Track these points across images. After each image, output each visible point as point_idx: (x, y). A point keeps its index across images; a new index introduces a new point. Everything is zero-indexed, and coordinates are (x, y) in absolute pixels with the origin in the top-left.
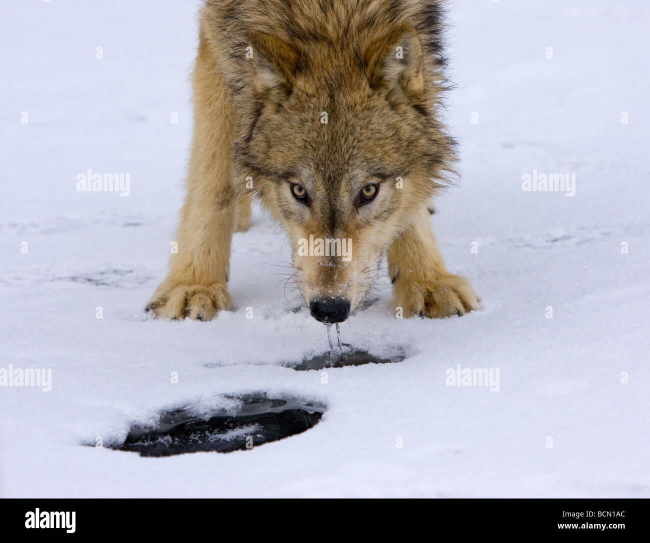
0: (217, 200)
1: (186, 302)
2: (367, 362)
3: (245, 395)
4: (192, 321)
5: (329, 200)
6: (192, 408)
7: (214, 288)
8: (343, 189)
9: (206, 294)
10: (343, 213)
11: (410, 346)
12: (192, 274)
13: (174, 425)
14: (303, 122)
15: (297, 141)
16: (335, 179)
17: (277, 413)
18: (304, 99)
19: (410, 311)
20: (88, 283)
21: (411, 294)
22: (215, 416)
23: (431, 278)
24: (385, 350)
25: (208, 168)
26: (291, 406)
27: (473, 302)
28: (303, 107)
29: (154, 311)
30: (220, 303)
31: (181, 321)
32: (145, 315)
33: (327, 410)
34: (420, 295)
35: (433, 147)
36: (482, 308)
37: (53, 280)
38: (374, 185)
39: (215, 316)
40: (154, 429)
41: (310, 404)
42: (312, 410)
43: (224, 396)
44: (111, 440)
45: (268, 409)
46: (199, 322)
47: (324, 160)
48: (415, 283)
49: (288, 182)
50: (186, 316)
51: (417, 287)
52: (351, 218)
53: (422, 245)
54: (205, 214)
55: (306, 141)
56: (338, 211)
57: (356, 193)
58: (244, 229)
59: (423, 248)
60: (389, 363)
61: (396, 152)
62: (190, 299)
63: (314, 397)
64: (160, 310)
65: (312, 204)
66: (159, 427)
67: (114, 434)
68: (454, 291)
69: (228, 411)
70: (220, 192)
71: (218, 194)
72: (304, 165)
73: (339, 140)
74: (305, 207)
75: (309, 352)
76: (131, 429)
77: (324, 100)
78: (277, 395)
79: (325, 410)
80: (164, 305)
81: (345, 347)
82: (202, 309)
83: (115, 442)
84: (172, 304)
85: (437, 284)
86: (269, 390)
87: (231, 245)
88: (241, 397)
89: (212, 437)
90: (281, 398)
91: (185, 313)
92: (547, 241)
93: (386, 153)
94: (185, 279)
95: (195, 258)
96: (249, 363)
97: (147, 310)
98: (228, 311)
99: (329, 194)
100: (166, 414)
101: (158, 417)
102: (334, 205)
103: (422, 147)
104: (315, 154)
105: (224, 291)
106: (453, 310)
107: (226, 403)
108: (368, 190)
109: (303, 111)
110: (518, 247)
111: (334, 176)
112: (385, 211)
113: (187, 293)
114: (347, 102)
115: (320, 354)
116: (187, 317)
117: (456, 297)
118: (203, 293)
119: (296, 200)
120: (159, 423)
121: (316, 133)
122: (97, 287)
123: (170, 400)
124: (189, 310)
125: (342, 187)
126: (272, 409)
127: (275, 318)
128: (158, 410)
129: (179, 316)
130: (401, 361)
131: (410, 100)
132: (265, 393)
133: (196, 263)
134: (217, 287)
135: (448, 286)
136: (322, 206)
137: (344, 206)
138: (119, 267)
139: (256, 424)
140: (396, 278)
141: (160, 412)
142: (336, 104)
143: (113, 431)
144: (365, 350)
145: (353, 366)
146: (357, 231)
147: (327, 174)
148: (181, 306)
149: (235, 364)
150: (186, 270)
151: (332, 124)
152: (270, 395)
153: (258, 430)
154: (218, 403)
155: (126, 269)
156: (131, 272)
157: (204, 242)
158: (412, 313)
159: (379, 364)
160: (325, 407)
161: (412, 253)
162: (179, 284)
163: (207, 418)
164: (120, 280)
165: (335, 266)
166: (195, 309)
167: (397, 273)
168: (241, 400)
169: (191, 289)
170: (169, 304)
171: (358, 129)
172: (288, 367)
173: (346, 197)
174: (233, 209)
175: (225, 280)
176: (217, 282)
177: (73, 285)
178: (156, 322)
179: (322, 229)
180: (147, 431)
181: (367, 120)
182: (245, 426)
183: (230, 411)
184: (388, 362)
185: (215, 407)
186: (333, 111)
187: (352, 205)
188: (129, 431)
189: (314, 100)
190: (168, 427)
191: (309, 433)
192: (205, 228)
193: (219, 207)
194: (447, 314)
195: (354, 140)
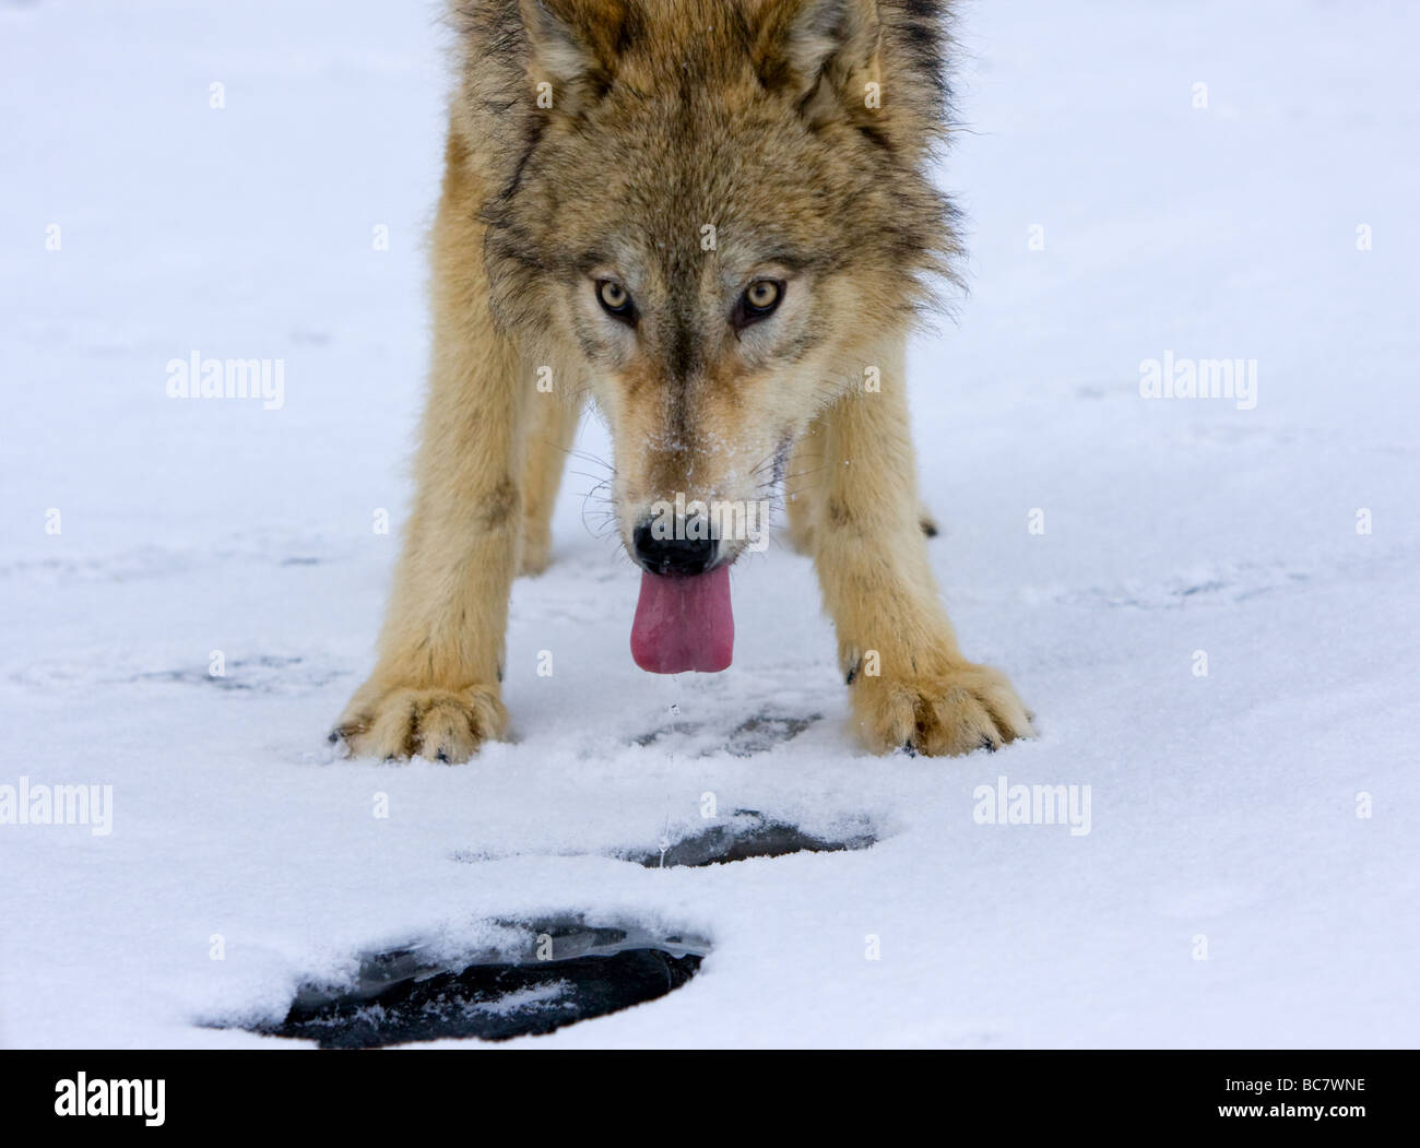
0: (482, 511)
1: (414, 725)
2: (796, 850)
3: (539, 919)
4: (426, 763)
5: (676, 313)
6: (427, 947)
7: (472, 694)
8: (705, 287)
9: (455, 706)
10: (706, 339)
11: (886, 814)
12: (427, 663)
13: (390, 982)
14: (626, 148)
15: (611, 187)
16: (688, 264)
17: (606, 958)
18: (630, 102)
19: (884, 741)
20: (208, 686)
21: (888, 703)
22: (477, 963)
23: (929, 671)
24: (834, 824)
25: (463, 442)
26: (635, 941)
27: (1017, 722)
28: (627, 120)
29: (346, 741)
30: (486, 725)
31: (402, 765)
32: (329, 751)
33: (712, 950)
34: (905, 707)
35: (902, 213)
36: (1038, 734)
37: (133, 679)
38: (773, 282)
39: (475, 754)
40: (347, 992)
41: (676, 939)
42: (679, 951)
43: (494, 921)
44: (256, 1015)
45: (588, 949)
46: (441, 767)
47: (666, 226)
48: (895, 683)
49: (591, 278)
50: (414, 752)
51: (900, 690)
52: (725, 351)
53: (908, 603)
54: (456, 540)
55: (629, 188)
56: (697, 334)
57: (735, 296)
58: (535, 569)
59: (910, 608)
60: (842, 851)
61: (820, 216)
62: (422, 718)
63: (685, 925)
64: (360, 740)
65: (640, 322)
66: (358, 988)
67: (262, 1003)
68: (978, 699)
69: (503, 951)
70: (488, 493)
71: (484, 499)
72: (624, 239)
73: (698, 185)
74: (626, 328)
75: (673, 828)
76: (300, 992)
77: (671, 103)
78: (606, 920)
79: (709, 949)
80: (367, 730)
81: (749, 817)
82: (447, 739)
83: (265, 1019)
84: (384, 729)
85: (941, 684)
86: (589, 909)
87: (509, 605)
88: (530, 925)
89: (469, 1008)
90: (614, 926)
91: (412, 746)
92: (1175, 593)
93: (796, 215)
94: (413, 674)
95: (434, 628)
96: (547, 852)
97: (333, 739)
98: (503, 744)
99: (674, 299)
100: (373, 960)
101: (356, 966)
102: (687, 322)
103: (877, 210)
104: (648, 216)
105: (494, 700)
106: (975, 738)
107: (498, 936)
108: (760, 293)
109: (629, 127)
110: (1112, 605)
111: (687, 261)
112: (797, 342)
113: (415, 705)
114: (714, 108)
115: (697, 832)
116: (415, 756)
117: (983, 712)
118: (449, 704)
119: (609, 314)
120: (357, 979)
121: (651, 172)
122: (226, 693)
123: (382, 929)
124: (419, 741)
125: (703, 283)
126: (595, 948)
127: (603, 757)
128: (356, 952)
129: (399, 752)
130: (867, 846)
131: (853, 116)
132: (581, 916)
133: (435, 640)
134: (479, 693)
135: (965, 689)
136: (660, 325)
137: (708, 325)
138: (272, 652)
139: (563, 980)
140: (854, 671)
141: (361, 957)
142: (693, 109)
143: (262, 997)
144: (792, 824)
145: (767, 858)
146: (736, 381)
147: (672, 257)
148: (404, 732)
149: (518, 854)
150: (414, 656)
151: (684, 152)
152: (590, 920)
153: (566, 992)
154: (483, 938)
155: (287, 654)
156: (298, 660)
157: (452, 599)
158: (889, 745)
159: (821, 852)
160: (708, 943)
161: (887, 619)
162: (400, 684)
163: (459, 967)
164: (275, 678)
165: (686, 448)
166: (432, 738)
167: (856, 662)
168: (531, 930)
169: (424, 697)
170: (377, 728)
171: (738, 164)
172: (629, 860)
173: (712, 305)
174: (515, 530)
175: (496, 678)
176: (479, 681)
177: (176, 689)
178: (350, 766)
179: (658, 373)
180: (332, 996)
181: (755, 146)
182: (538, 984)
183: (507, 952)
184: (839, 849)
185: (477, 946)
186: (686, 125)
187: (726, 324)
188: (295, 995)
189: (650, 105)
190: (376, 987)
191: (674, 997)
192: (456, 568)
193: (487, 525)
194: (963, 746)
195: (731, 184)
